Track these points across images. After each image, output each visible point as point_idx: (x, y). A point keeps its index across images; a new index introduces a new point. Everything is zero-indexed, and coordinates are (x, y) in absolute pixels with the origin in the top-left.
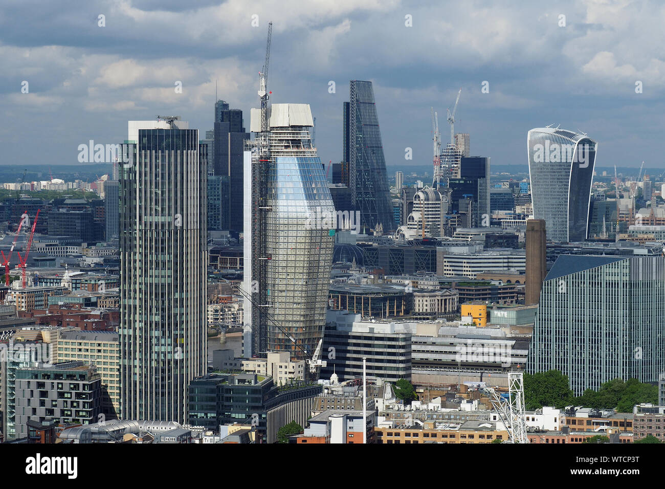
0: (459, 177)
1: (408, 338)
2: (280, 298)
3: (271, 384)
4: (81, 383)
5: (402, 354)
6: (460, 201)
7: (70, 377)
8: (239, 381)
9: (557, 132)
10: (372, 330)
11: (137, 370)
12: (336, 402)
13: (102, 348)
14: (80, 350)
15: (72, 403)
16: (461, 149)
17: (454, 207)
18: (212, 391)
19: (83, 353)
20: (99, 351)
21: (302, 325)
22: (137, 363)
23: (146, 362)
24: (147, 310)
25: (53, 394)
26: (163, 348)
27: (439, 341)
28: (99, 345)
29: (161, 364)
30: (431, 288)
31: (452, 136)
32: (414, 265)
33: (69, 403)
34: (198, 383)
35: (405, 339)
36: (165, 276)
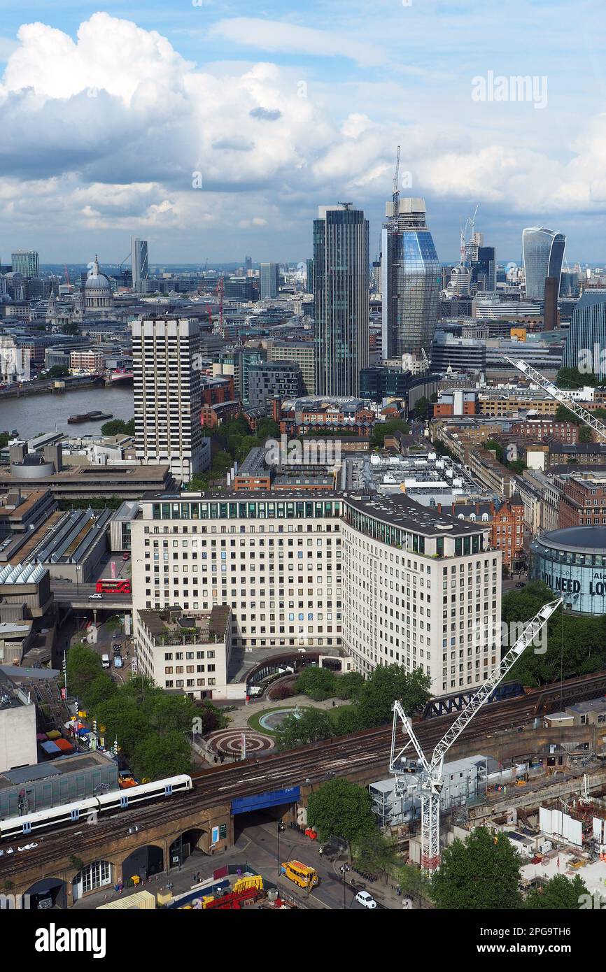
0: (477, 260)
1: (484, 348)
2: (406, 322)
3: (410, 373)
4: (291, 373)
5: (480, 358)
6: (479, 274)
7: (284, 369)
8: (391, 371)
9: (541, 230)
10: (460, 343)
11: (326, 365)
12: (454, 384)
13: (300, 352)
14: (286, 354)
15: (285, 385)
16: (478, 243)
17: (474, 279)
18: (375, 377)
19: (288, 356)
20: (298, 354)
21: (420, 339)
22: (326, 360)
23: (332, 359)
24: (332, 326)
25: (273, 380)
26: (343, 351)
27: (500, 350)
28: (298, 350)
29: (342, 360)
30: (471, 325)
31: (473, 234)
32: (457, 312)
33: (283, 386)
34: (366, 373)
35: (482, 349)
36: (345, 304)
